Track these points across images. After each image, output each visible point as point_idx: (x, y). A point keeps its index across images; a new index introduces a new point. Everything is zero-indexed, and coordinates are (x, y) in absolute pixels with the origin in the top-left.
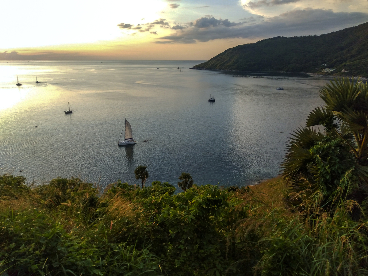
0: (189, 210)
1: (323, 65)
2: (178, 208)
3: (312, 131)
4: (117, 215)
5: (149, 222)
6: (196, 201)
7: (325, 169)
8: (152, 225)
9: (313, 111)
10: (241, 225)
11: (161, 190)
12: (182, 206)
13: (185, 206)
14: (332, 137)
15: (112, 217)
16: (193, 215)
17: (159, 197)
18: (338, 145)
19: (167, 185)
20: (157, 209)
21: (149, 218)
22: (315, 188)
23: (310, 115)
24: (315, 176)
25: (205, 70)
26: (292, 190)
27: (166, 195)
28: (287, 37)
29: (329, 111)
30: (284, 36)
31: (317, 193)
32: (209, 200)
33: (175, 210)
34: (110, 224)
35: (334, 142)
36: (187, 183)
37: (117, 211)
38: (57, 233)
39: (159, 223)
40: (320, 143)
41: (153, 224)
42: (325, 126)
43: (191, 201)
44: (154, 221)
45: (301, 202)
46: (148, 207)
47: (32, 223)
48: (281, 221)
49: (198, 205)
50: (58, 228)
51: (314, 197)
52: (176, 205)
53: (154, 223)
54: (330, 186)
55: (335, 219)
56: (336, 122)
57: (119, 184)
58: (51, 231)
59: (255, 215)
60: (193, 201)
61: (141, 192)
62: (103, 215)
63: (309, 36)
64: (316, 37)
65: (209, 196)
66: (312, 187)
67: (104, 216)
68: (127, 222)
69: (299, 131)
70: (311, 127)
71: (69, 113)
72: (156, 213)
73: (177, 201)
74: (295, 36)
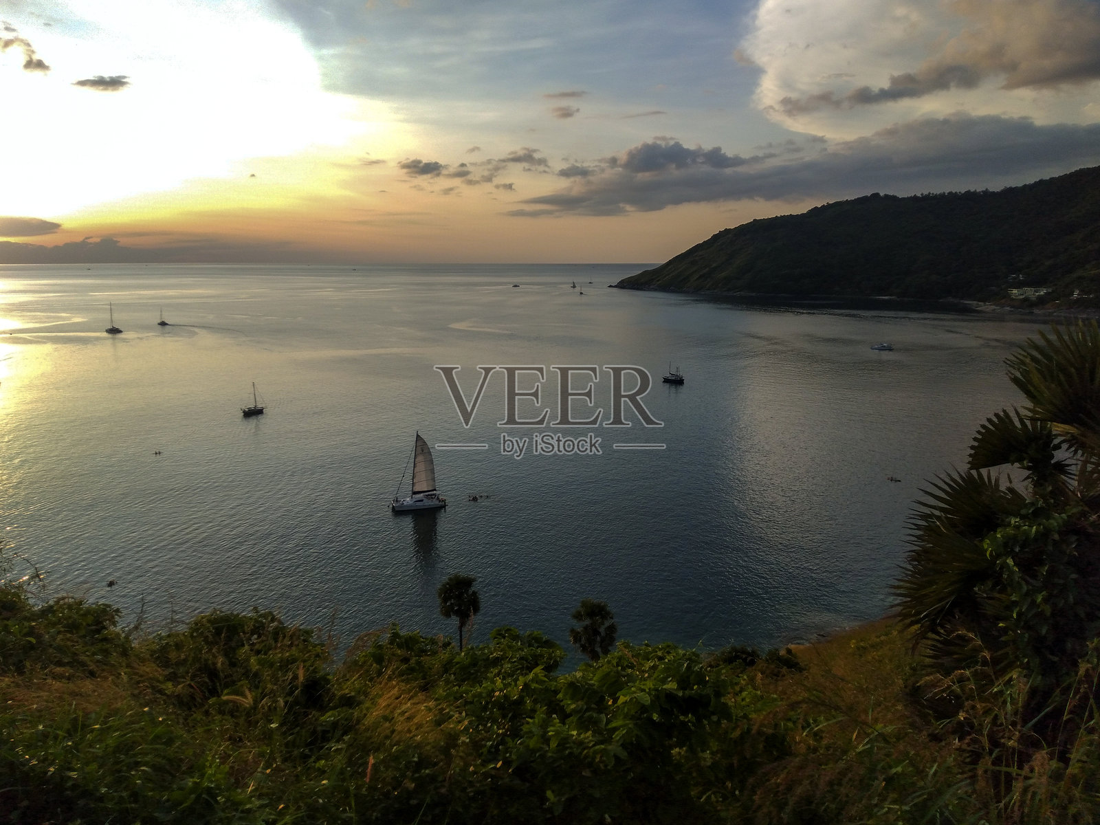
0: (610, 726)
1: (1014, 278)
2: (574, 719)
3: (986, 480)
4: (387, 737)
5: (484, 764)
6: (631, 699)
7: (1033, 602)
8: (493, 772)
9: (989, 420)
10: (773, 781)
11: (522, 658)
12: (588, 714)
13: (595, 715)
14: (1052, 501)
15: (372, 743)
16: (622, 745)
17: (517, 680)
18: (1071, 529)
19: (537, 640)
20: (510, 721)
21: (484, 750)
22: (1005, 662)
23: (979, 432)
24: (1001, 625)
25: (655, 290)
26: (931, 666)
27: (536, 674)
28: (901, 195)
29: (1039, 423)
30: (891, 193)
31: (1011, 679)
32: (670, 696)
33: (564, 724)
34: (366, 763)
35: (1057, 520)
36: (596, 632)
37: (387, 724)
38: (209, 790)
39: (514, 765)
40: (1014, 521)
41: (494, 768)
42: (1028, 468)
43: (615, 701)
44: (500, 758)
45: (960, 706)
46: (480, 710)
47: (135, 755)
48: (899, 769)
49: (636, 712)
50: (211, 775)
51: (1001, 693)
52: (568, 711)
53: (499, 765)
54: (1051, 657)
55: (1073, 769)
56: (1061, 455)
57: (395, 635)
58: (190, 782)
59: (815, 750)
60: (622, 699)
61: (457, 663)
62: (345, 733)
63: (968, 192)
64: (987, 194)
65: (671, 686)
66: (995, 661)
67: (346, 738)
68: (416, 759)
69: (948, 480)
70: (984, 471)
71: (253, 413)
72: (504, 735)
73: (572, 699)
74: (926, 193)
